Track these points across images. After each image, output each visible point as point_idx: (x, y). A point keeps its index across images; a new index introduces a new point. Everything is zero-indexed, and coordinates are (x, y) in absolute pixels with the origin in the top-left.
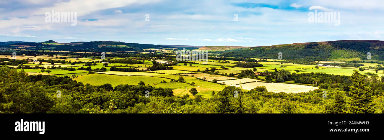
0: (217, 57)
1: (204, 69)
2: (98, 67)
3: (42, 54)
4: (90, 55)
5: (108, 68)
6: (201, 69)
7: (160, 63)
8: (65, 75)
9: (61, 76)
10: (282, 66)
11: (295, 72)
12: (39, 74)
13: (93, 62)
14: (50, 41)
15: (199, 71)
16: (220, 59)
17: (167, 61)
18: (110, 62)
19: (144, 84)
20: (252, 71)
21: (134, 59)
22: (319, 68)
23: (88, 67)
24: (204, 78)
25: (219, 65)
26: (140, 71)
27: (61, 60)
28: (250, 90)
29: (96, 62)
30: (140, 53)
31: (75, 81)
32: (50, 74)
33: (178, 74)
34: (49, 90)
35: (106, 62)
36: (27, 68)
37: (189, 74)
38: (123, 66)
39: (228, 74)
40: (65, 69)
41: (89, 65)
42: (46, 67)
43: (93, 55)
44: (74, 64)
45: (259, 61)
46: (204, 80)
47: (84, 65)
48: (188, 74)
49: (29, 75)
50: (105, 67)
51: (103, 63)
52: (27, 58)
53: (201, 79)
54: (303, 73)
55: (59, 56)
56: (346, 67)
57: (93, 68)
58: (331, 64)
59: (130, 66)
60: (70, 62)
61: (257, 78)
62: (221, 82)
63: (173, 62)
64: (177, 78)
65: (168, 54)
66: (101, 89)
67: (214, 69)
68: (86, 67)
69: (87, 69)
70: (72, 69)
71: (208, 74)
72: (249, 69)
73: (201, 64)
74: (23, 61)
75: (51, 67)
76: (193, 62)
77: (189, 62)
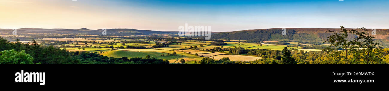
0: (198, 39)
1: (189, 47)
2: (118, 46)
3: (78, 37)
4: (113, 38)
5: (125, 47)
6: (187, 47)
7: (160, 43)
8: (95, 52)
9: (92, 52)
10: (239, 45)
11: (248, 48)
12: (77, 51)
13: (114, 43)
14: (84, 29)
15: (186, 48)
16: (200, 40)
17: (165, 42)
18: (126, 42)
19: (150, 57)
20: (221, 48)
21: (143, 40)
22: (263, 45)
23: (111, 46)
24: (190, 52)
25: (199, 44)
26: (147, 48)
27: (92, 41)
28: (219, 60)
29: (117, 43)
30: (147, 36)
31: (102, 55)
32: (85, 50)
33: (172, 50)
34: (85, 61)
35: (124, 42)
36: (68, 47)
38: (135, 45)
39: (205, 50)
40: (96, 47)
41: (112, 45)
42: (81, 46)
43: (114, 38)
44: (101, 44)
45: (225, 41)
46: (190, 54)
47: (108, 45)
48: (179, 50)
49: (69, 51)
50: (123, 46)
51: (121, 43)
52: (68, 40)
53: (188, 53)
54: (252, 48)
55: (90, 39)
56: (279, 45)
57: (115, 46)
58: (270, 43)
59: (140, 45)
60: (99, 43)
61: (223, 52)
62: (201, 55)
63: (169, 42)
64: (172, 52)
65: (165, 37)
66: (120, 60)
67: (196, 47)
68: (110, 46)
69: (110, 47)
70: (100, 48)
71: (192, 50)
72: (219, 46)
73: (187, 43)
74: (65, 42)
75: (85, 46)
76: (182, 42)
77: (180, 42)
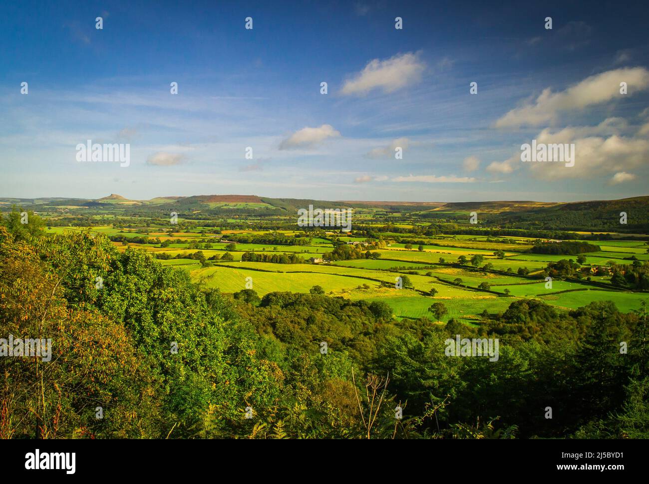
1: (454, 259)
2: (217, 252)
5: (237, 255)
6: (447, 259)
13: (203, 241)
14: (113, 197)
15: (442, 262)
16: (492, 233)
18: (238, 241)
20: (575, 262)
21: (289, 233)
23: (197, 251)
24: (457, 279)
25: (489, 250)
26: (307, 262)
27: (139, 236)
29: (210, 241)
33: (394, 269)
35: (231, 240)
37: (419, 269)
38: (269, 250)
39: (515, 271)
41: (197, 248)
43: (199, 225)
44: (166, 244)
45: (589, 238)
46: (458, 285)
47: (186, 249)
48: (416, 269)
50: (231, 253)
53: (450, 283)
57: (207, 253)
60: (158, 242)
62: (501, 290)
64: (394, 279)
67: (478, 259)
68: (192, 252)
69: (195, 257)
71: (465, 271)
72: (566, 258)
73: (444, 246)
76: (426, 241)
77: (416, 240)
